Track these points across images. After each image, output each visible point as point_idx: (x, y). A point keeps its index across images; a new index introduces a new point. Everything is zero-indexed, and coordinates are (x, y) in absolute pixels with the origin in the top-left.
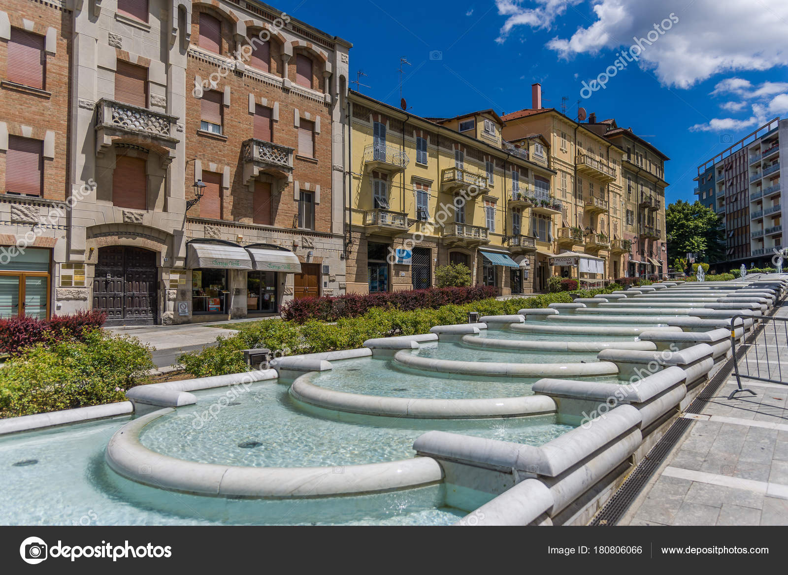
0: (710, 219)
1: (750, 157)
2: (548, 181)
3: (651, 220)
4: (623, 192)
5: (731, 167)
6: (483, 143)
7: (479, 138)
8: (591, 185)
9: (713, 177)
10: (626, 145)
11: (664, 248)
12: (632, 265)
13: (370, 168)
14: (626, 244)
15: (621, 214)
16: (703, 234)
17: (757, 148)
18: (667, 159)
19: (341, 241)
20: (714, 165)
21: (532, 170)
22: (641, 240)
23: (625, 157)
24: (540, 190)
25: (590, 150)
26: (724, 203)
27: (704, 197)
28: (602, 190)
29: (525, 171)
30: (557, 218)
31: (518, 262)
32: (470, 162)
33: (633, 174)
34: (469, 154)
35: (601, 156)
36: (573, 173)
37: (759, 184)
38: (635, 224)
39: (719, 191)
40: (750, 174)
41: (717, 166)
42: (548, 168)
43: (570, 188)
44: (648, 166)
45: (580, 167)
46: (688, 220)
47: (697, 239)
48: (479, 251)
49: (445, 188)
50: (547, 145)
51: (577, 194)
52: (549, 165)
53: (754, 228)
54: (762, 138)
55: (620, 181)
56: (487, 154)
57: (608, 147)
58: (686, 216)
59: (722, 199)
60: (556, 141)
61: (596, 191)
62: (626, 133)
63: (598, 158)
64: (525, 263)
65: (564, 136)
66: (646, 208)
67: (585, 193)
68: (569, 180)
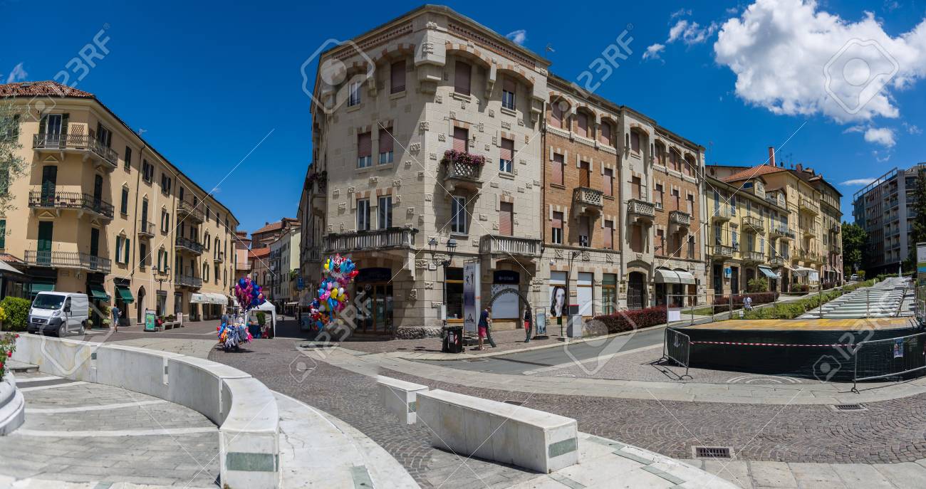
0: (863, 237)
1: (883, 192)
2: (787, 219)
3: (835, 240)
4: (821, 222)
5: (873, 198)
6: (758, 197)
7: (756, 194)
8: (806, 219)
9: (863, 204)
10: (822, 188)
11: (841, 260)
12: (826, 273)
13: (714, 221)
14: (824, 258)
15: (820, 238)
16: (860, 248)
17: (887, 187)
18: (842, 196)
19: (703, 265)
20: (863, 195)
21: (780, 211)
22: (830, 254)
23: (821, 198)
24: (783, 224)
25: (805, 194)
26: (870, 224)
27: (858, 218)
28: (811, 222)
29: (776, 212)
30: (791, 243)
31: (776, 274)
32: (753, 210)
33: (826, 209)
34: (753, 205)
35: (811, 198)
36: (797, 211)
37: (888, 212)
38: (827, 244)
39: (867, 215)
40: (884, 205)
41: (865, 196)
42: (786, 210)
43: (797, 223)
44: (831, 201)
45: (801, 207)
46: (851, 237)
47: (857, 252)
48: (758, 267)
49: (744, 228)
50: (785, 194)
51: (800, 227)
52: (787, 208)
53: (886, 244)
54: (890, 179)
55: (821, 214)
56: (760, 204)
57: (813, 191)
58: (850, 233)
59: (869, 221)
60: (789, 190)
61: (809, 222)
62: (821, 180)
63: (809, 200)
64: (778, 275)
65: (792, 186)
66: (833, 231)
67: (804, 225)
68: (796, 216)
